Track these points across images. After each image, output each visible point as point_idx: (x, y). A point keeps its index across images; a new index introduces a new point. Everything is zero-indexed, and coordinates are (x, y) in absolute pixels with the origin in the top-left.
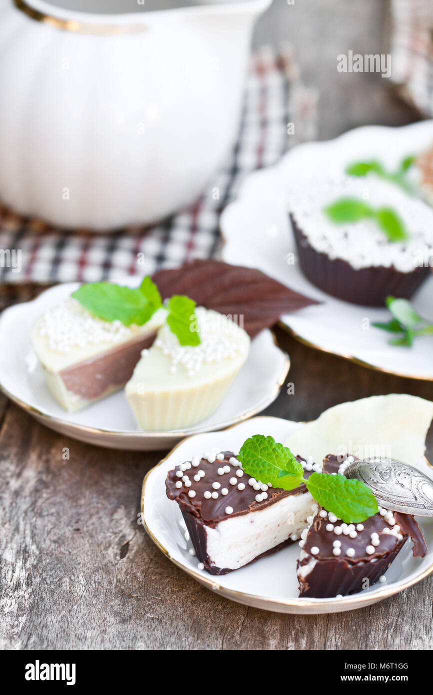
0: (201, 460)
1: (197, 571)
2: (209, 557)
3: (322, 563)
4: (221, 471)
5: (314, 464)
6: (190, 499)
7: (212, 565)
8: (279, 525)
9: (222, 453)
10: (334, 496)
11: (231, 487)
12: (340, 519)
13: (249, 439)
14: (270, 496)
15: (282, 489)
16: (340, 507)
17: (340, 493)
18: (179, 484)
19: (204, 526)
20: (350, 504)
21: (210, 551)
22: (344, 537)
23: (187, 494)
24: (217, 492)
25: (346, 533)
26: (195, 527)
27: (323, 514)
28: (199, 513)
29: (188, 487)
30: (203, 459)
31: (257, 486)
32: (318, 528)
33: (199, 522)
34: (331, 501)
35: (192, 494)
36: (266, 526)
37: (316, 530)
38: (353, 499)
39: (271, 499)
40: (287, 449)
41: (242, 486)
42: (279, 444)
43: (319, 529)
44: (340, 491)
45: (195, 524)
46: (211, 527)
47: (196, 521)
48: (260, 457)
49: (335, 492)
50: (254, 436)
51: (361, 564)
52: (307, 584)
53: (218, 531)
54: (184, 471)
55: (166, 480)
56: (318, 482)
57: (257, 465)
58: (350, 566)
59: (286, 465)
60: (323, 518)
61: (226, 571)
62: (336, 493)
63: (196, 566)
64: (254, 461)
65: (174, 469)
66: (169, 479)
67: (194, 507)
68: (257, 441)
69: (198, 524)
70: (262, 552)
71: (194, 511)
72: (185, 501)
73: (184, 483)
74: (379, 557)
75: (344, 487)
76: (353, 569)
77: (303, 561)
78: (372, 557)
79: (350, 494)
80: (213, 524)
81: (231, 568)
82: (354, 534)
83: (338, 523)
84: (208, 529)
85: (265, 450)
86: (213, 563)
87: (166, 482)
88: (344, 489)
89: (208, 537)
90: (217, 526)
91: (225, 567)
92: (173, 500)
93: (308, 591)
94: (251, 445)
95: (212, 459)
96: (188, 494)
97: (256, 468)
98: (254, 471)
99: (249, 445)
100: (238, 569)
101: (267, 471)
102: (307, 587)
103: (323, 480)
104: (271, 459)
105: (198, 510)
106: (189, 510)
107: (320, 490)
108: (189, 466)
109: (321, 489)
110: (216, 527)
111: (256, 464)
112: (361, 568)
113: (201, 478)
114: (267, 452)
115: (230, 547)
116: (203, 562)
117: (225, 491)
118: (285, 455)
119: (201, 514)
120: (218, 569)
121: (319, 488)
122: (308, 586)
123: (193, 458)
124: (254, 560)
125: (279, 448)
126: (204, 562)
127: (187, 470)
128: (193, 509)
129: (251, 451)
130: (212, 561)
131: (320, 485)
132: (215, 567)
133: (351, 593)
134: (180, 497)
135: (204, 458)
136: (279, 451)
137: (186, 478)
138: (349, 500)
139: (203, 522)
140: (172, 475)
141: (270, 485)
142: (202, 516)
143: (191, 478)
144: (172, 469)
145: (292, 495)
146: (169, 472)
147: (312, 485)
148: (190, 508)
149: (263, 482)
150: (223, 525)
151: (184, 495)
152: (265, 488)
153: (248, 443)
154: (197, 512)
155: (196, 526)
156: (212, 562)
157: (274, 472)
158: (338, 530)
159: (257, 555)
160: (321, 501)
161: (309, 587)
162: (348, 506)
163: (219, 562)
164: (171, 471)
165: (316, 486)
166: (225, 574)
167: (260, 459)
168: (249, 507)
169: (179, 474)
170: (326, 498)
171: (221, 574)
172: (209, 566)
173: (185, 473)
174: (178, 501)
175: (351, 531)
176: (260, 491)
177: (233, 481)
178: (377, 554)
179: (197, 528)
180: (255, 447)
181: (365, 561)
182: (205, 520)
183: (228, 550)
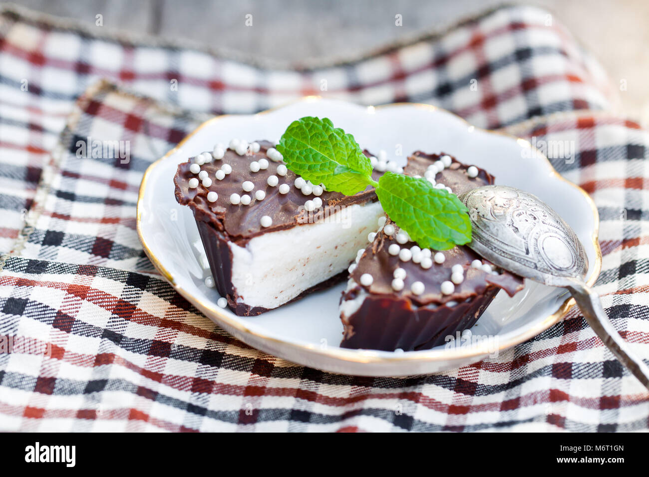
0: (225, 150)
1: (217, 309)
2: (235, 289)
3: (375, 298)
4: (256, 166)
5: (388, 162)
6: (210, 205)
7: (239, 301)
8: (336, 247)
9: (256, 142)
10: (412, 207)
11: (270, 189)
12: (411, 240)
13: (296, 122)
14: (325, 204)
15: (342, 195)
16: (418, 224)
17: (421, 205)
18: (194, 182)
19: (230, 243)
20: (433, 222)
21: (237, 279)
22: (413, 266)
23: (204, 196)
24: (249, 195)
25: (417, 260)
26: (216, 244)
27: (390, 230)
28: (223, 224)
29: (208, 188)
30: (229, 150)
31: (307, 189)
32: (377, 249)
33: (221, 237)
34: (406, 215)
35: (213, 196)
36: (318, 248)
37: (374, 252)
38: (438, 216)
40: (351, 136)
41: (285, 189)
42: (339, 129)
43: (379, 250)
44: (422, 202)
45: (216, 241)
46: (239, 245)
47: (218, 236)
48: (310, 147)
49: (415, 201)
50: (303, 119)
51: (431, 307)
52: (351, 327)
53: (249, 251)
54: (201, 164)
55: (176, 176)
56: (392, 185)
57: (306, 158)
58: (414, 308)
59: (347, 158)
60: (388, 236)
61: (258, 311)
62: (414, 204)
63: (216, 302)
64: (301, 153)
65: (187, 161)
66: (179, 175)
67: (215, 215)
68: (307, 125)
69: (220, 240)
70: (310, 286)
71: (215, 222)
72: (202, 207)
73: (201, 182)
74: (459, 300)
75: (429, 197)
76: (419, 313)
77: (349, 293)
78: (449, 298)
79: (435, 208)
80: (242, 240)
81: (266, 306)
82: (427, 263)
83: (409, 245)
84: (234, 247)
85: (318, 138)
86: (240, 298)
87: (174, 179)
88: (428, 200)
89: (234, 260)
90: (248, 245)
91: (258, 306)
92: (185, 204)
93: (352, 338)
94: (297, 131)
95: (242, 149)
96: (206, 198)
97: (304, 162)
98: (301, 167)
99: (295, 130)
100: (276, 308)
101: (319, 167)
102: (350, 331)
103: (400, 183)
104: (326, 149)
105: (221, 220)
106: (208, 220)
107: (394, 198)
108: (209, 159)
109: (395, 195)
110: (246, 245)
111: (304, 157)
112: (430, 313)
113: (227, 176)
114: (321, 140)
115: (266, 276)
116: (225, 297)
117: (261, 194)
118: (347, 145)
119: (225, 225)
120: (247, 307)
121: (392, 195)
122: (353, 330)
123: (215, 148)
124: (299, 296)
125: (338, 134)
126: (227, 296)
127: (205, 164)
128: (214, 218)
129: (297, 139)
130: (239, 295)
131: (394, 191)
132: (243, 304)
133: (417, 348)
134: (195, 200)
135: (232, 148)
136: (339, 138)
137: (204, 175)
138: (432, 216)
139: (227, 238)
140: (184, 170)
141: (325, 187)
142: (226, 228)
143: (212, 174)
144: (184, 162)
145: (357, 203)
146: (180, 166)
147: (384, 189)
148: (209, 216)
149: (315, 183)
150: (256, 243)
151: (201, 199)
152: (319, 191)
153: (293, 129)
154: (219, 223)
155: (218, 242)
156: (238, 297)
157: (329, 168)
158: (406, 254)
159: (304, 290)
160: (393, 213)
161: (354, 333)
162: (430, 225)
163: (249, 296)
164: (183, 164)
165: (388, 191)
166: (257, 315)
167: (310, 149)
168: (295, 219)
169: (195, 168)
170: (399, 210)
171: (251, 315)
172: (235, 303)
173: (202, 167)
174: (192, 207)
175: (425, 257)
176: (312, 196)
177: (273, 180)
178: (457, 295)
179: (218, 246)
180: (304, 133)
181: (437, 303)
182: (231, 234)
183: (263, 279)
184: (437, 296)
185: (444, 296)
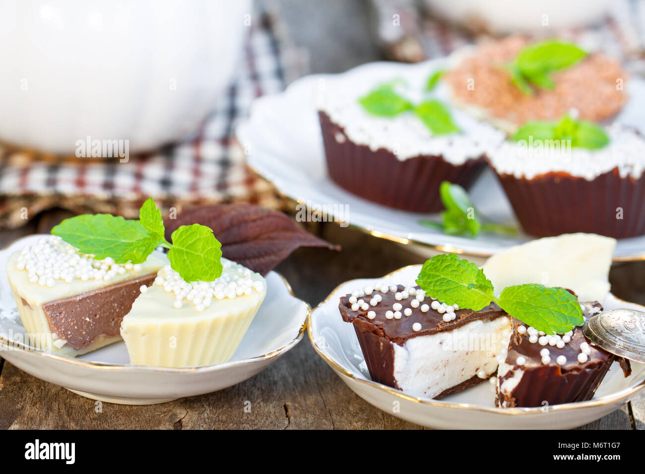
0: (372, 290)
2: (396, 382)
4: (398, 297)
6: (370, 320)
8: (467, 354)
9: (394, 285)
11: (414, 309)
14: (458, 317)
15: (471, 310)
18: (355, 308)
19: (391, 343)
22: (551, 347)
23: (365, 316)
24: (399, 313)
25: (552, 344)
27: (521, 330)
28: (383, 331)
29: (366, 310)
31: (441, 309)
32: (519, 343)
33: (383, 339)
35: (372, 315)
36: (454, 352)
37: (517, 344)
39: (459, 320)
41: (425, 309)
46: (399, 345)
48: (443, 276)
51: (575, 373)
52: (513, 399)
53: (406, 349)
54: (357, 297)
56: (513, 294)
57: (441, 284)
58: (563, 375)
60: (523, 334)
64: (436, 282)
65: (345, 296)
66: (342, 305)
69: (383, 342)
70: (448, 387)
72: (365, 321)
73: (359, 308)
76: (567, 377)
77: (507, 374)
78: (585, 365)
80: (402, 342)
82: (561, 345)
84: (396, 347)
85: (448, 268)
87: (339, 307)
89: (395, 356)
90: (405, 344)
95: (384, 290)
96: (367, 316)
98: (438, 292)
102: (513, 403)
103: (519, 291)
104: (456, 276)
105: (381, 329)
106: (371, 330)
108: (361, 294)
110: (404, 345)
112: (575, 376)
113: (378, 303)
114: (451, 270)
115: (418, 372)
117: (408, 312)
118: (472, 271)
119: (385, 332)
122: (515, 402)
125: (464, 263)
127: (360, 297)
128: (375, 327)
130: (399, 387)
131: (516, 297)
134: (359, 318)
135: (375, 290)
136: (465, 267)
137: (361, 302)
139: (389, 340)
140: (344, 301)
141: (456, 307)
142: (386, 334)
143: (367, 302)
146: (341, 299)
147: (506, 299)
149: (448, 305)
150: (410, 344)
151: (362, 317)
152: (451, 309)
154: (380, 331)
155: (382, 344)
158: (543, 341)
161: (516, 404)
164: (343, 298)
165: (511, 299)
167: (443, 278)
168: (438, 326)
169: (352, 300)
175: (557, 341)
177: (415, 304)
178: (590, 362)
179: (381, 348)
180: (436, 267)
181: (577, 369)
182: (391, 337)
183: (416, 375)
184: (575, 365)
185: (580, 364)
